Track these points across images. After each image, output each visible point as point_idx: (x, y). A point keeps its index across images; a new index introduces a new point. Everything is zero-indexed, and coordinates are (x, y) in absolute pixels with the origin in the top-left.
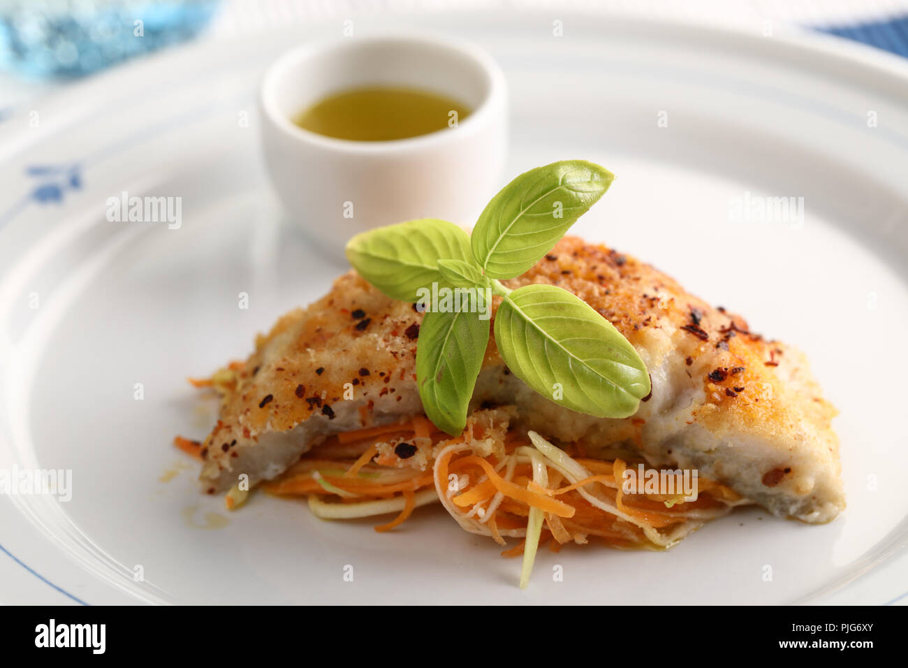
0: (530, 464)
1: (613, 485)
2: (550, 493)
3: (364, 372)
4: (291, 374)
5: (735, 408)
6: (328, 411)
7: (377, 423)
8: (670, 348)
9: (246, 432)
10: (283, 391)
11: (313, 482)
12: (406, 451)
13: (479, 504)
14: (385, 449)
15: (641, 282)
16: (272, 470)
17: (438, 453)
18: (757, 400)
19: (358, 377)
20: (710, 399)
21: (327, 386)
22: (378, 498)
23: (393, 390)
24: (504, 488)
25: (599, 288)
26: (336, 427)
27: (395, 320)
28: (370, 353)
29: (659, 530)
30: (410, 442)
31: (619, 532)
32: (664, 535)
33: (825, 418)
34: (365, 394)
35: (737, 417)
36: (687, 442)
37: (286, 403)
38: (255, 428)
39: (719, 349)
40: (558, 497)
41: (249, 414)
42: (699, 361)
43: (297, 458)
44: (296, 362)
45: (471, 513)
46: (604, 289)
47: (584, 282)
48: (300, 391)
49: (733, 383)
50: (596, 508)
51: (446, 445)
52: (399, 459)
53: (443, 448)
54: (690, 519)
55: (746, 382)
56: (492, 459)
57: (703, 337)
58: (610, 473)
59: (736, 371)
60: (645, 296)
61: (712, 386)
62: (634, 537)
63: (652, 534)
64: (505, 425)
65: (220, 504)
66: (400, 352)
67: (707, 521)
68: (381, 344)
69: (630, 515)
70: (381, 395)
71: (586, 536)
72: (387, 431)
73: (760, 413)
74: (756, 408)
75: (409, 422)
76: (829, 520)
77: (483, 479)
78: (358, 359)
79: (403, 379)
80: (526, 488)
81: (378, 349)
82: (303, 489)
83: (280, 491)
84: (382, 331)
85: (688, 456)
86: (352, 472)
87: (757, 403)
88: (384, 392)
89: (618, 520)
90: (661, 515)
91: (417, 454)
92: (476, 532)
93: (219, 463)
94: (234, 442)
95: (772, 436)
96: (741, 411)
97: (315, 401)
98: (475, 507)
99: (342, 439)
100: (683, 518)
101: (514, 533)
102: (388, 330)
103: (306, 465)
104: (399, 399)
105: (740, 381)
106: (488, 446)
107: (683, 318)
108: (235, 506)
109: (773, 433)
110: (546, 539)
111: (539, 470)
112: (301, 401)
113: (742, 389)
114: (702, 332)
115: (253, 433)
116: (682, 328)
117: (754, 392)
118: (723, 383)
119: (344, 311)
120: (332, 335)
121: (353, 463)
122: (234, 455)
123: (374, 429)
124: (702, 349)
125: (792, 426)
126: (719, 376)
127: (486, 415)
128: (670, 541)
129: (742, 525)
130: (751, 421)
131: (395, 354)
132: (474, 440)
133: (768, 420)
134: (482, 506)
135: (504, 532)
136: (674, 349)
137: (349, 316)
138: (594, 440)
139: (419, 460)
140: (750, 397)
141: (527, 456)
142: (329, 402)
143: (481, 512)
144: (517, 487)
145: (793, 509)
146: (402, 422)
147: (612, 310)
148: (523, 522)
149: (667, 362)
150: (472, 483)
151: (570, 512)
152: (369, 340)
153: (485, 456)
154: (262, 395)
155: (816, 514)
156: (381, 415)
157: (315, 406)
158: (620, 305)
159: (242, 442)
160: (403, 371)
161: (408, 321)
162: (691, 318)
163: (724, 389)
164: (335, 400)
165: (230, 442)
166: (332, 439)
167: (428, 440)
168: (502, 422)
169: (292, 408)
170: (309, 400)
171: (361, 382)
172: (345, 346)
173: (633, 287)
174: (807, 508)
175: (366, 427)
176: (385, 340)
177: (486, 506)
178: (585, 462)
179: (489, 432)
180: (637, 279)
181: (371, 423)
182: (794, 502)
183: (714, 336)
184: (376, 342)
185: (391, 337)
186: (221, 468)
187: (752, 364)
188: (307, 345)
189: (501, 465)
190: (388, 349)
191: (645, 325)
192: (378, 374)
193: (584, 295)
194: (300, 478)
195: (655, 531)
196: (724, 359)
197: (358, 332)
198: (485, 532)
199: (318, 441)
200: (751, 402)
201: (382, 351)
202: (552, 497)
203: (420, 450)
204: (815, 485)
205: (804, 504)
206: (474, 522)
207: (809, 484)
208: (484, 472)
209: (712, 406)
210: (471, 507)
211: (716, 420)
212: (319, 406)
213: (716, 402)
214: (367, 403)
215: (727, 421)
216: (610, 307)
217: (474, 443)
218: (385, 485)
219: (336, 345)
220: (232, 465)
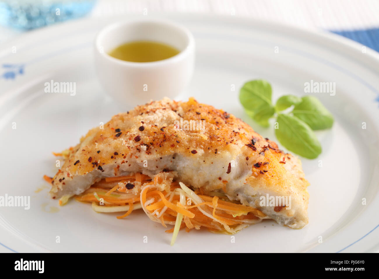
0: (179, 196)
1: (212, 207)
2: (186, 208)
3: (116, 154)
4: (87, 153)
5: (263, 179)
6: (100, 168)
7: (121, 175)
8: (240, 153)
9: (68, 174)
10: (84, 160)
11: (94, 196)
12: (130, 187)
13: (157, 210)
14: (122, 185)
15: (234, 125)
16: (79, 191)
17: (143, 188)
18: (272, 176)
19: (113, 155)
20: (253, 174)
21: (101, 158)
22: (119, 205)
23: (127, 162)
24: (168, 204)
25: (215, 127)
26: (105, 175)
27: (131, 134)
28: (119, 146)
29: (230, 226)
30: (132, 183)
31: (214, 226)
32: (232, 229)
33: (303, 186)
34: (115, 163)
35: (263, 182)
36: (244, 191)
37: (84, 164)
38: (72, 173)
39: (260, 155)
40: (189, 210)
41: (70, 167)
42: (252, 159)
43: (89, 187)
44: (90, 148)
45: (153, 213)
46: (217, 127)
47: (210, 124)
48: (90, 159)
49: (263, 169)
50: (204, 215)
51: (147, 185)
52: (127, 190)
53: (145, 186)
54: (243, 223)
55: (269, 169)
56: (164, 192)
57: (254, 149)
58: (211, 202)
59: (265, 164)
60: (234, 131)
61: (254, 169)
62: (219, 228)
63: (227, 228)
64: (171, 179)
65: (57, 202)
66: (131, 147)
67: (251, 224)
68: (124, 142)
69: (218, 219)
70: (122, 163)
71: (200, 226)
72: (125, 178)
73: (273, 181)
74: (271, 179)
75: (134, 175)
76: (301, 228)
77: (160, 200)
78: (114, 148)
79: (131, 158)
80: (176, 205)
81: (122, 145)
82: (90, 199)
83: (81, 200)
84: (125, 138)
85: (245, 197)
86: (108, 193)
87: (272, 178)
88: (123, 162)
89: (213, 221)
90: (231, 220)
91: (134, 188)
92: (155, 221)
93: (57, 186)
94: (64, 179)
95: (278, 191)
96: (265, 180)
97: (96, 164)
98: (155, 211)
99: (107, 180)
100: (241, 222)
101: (171, 223)
102: (128, 137)
103: (93, 190)
104: (130, 165)
105: (267, 168)
106: (163, 187)
107: (248, 141)
108: (63, 204)
109: (278, 190)
110: (183, 226)
111: (182, 197)
112: (90, 163)
113: (266, 171)
114: (254, 147)
115: (71, 175)
116: (246, 145)
117: (272, 173)
118: (259, 168)
119: (112, 129)
120: (106, 138)
121: (110, 190)
122: (64, 184)
123: (120, 177)
124: (253, 154)
125: (286, 188)
126: (258, 165)
127: (164, 174)
128: (234, 231)
129: (265, 227)
130: (269, 184)
131: (129, 147)
132: (158, 184)
133: (276, 185)
134: (158, 211)
135: (167, 222)
136: (242, 153)
137: (114, 131)
138: (207, 188)
139: (135, 190)
140: (270, 175)
141: (178, 192)
142: (101, 165)
143: (157, 213)
144: (172, 204)
145: (286, 222)
146: (131, 175)
147: (219, 136)
148: (174, 219)
149: (238, 158)
150: (156, 201)
151: (193, 216)
152: (120, 141)
153: (162, 191)
154: (76, 160)
155: (295, 225)
156: (123, 171)
157: (95, 166)
158: (222, 134)
159: (67, 178)
160: (132, 154)
161: (136, 135)
163: (259, 171)
164: (103, 164)
165: (62, 179)
166: (103, 180)
167: (139, 183)
168: (171, 178)
169: (86, 166)
170: (93, 163)
171: (114, 157)
172: (110, 143)
173: (230, 127)
174: (292, 222)
175: (116, 176)
176: (126, 141)
177: (160, 211)
178: (202, 197)
179: (164, 181)
180: (232, 124)
181: (119, 175)
182: (287, 219)
183: (259, 149)
184: (122, 142)
185: (129, 140)
186: (58, 189)
187: (273, 162)
188: (96, 141)
189: (168, 195)
190: (127, 145)
191: (231, 142)
192: (121, 155)
193: (209, 129)
194: (89, 195)
195: (228, 226)
196: (262, 159)
197: (116, 137)
198: (159, 221)
199: (98, 180)
200: (270, 177)
201: (124, 146)
202: (186, 209)
203: (136, 186)
204: (295, 213)
205: (290, 220)
206: (155, 217)
207: (293, 213)
208: (161, 198)
209: (254, 177)
210: (153, 211)
211: (254, 183)
212: (97, 166)
213: (255, 176)
214: (117, 166)
215: (259, 184)
216: (218, 134)
217: (158, 185)
218: (122, 200)
219: (107, 142)
220: (63, 187)
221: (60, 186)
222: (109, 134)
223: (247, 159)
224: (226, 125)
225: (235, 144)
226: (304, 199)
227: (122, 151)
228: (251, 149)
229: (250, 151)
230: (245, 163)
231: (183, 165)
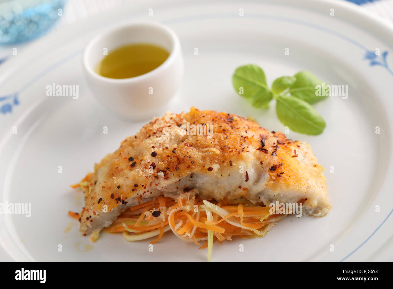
0: (205, 212)
1: (238, 216)
2: (214, 224)
3: (136, 186)
4: (108, 189)
5: (281, 182)
6: (124, 203)
7: (145, 201)
9: (94, 213)
10: (106, 196)
11: (124, 228)
12: (156, 214)
13: (187, 232)
14: (148, 214)
15: (240, 129)
16: (107, 224)
17: (169, 213)
18: (290, 176)
19: (134, 188)
20: (271, 179)
21: (122, 193)
22: (149, 231)
23: (148, 191)
24: (196, 224)
25: (223, 136)
26: (129, 205)
27: (145, 162)
28: (137, 178)
29: (259, 230)
30: (157, 210)
31: (244, 233)
32: (261, 231)
33: (319, 173)
34: (137, 194)
35: (282, 185)
36: (265, 194)
37: (107, 201)
38: (97, 211)
39: (273, 156)
40: (218, 225)
41: (94, 206)
42: (266, 162)
43: (116, 218)
44: (109, 184)
45: (185, 236)
46: (225, 136)
47: (217, 134)
48: (112, 196)
49: (279, 171)
50: (233, 226)
51: (172, 209)
52: (154, 218)
53: (171, 210)
54: (270, 223)
55: (285, 169)
56: (191, 213)
57: (266, 152)
58: (236, 211)
59: (280, 165)
60: (242, 137)
61: (271, 174)
62: (250, 234)
63: (257, 232)
64: (194, 198)
65: (89, 239)
66: (149, 176)
67: (278, 222)
68: (141, 173)
69: (247, 227)
70: (144, 194)
71: (231, 236)
72: (149, 204)
73: (291, 181)
74: (289, 180)
75: (157, 199)
76: (325, 215)
77: (188, 221)
78: (133, 181)
79: (151, 186)
80: (205, 223)
81: (140, 176)
82: (121, 230)
83: (111, 231)
84: (140, 167)
85: (267, 198)
86: (138, 222)
87: (290, 177)
88: (145, 192)
89: (242, 229)
90: (259, 223)
92: (189, 241)
93: (86, 224)
94: (90, 217)
95: (297, 190)
96: (284, 182)
97: (119, 199)
98: (186, 234)
99: (132, 210)
100: (268, 223)
101: (203, 239)
102: (143, 166)
103: (120, 220)
104: (151, 193)
105: (282, 169)
106: (188, 208)
107: (258, 144)
108: (95, 240)
109: (298, 188)
110: (215, 239)
111: (209, 214)
112: (113, 200)
113: (283, 173)
114: (265, 150)
115: (97, 213)
116: (257, 149)
117: (288, 173)
118: (276, 171)
119: (125, 158)
120: (122, 170)
121: (138, 218)
122: (91, 221)
123: (144, 204)
124: (266, 157)
125: (305, 184)
126: (273, 169)
127: (186, 195)
128: (264, 233)
129: (292, 221)
130: (288, 185)
131: (147, 177)
132: (182, 206)
133: (295, 184)
134: (189, 232)
135: (199, 239)
136: (255, 159)
137: (128, 160)
138: (229, 198)
139: (162, 216)
140: (287, 175)
141: (203, 208)
142: (124, 199)
143: (189, 235)
144: (201, 223)
145: (310, 213)
146: (154, 200)
147: (229, 146)
148: (206, 235)
149: (253, 165)
150: (184, 223)
151: (223, 230)
152: (136, 171)
153: (187, 212)
154: (98, 198)
155: (320, 214)
156: (145, 198)
157: (119, 201)
158: (232, 143)
159: (93, 216)
160: (151, 183)
161: (150, 162)
162: (261, 143)
163: (276, 174)
164: (126, 198)
165: (89, 217)
166: (128, 209)
167: (164, 208)
168: (193, 196)
169: (110, 203)
170: (116, 200)
171: (135, 189)
172: (127, 175)
173: (237, 133)
174: (316, 212)
175: (140, 204)
176: (142, 171)
177: (190, 232)
178: (227, 208)
179: (188, 202)
180: (239, 128)
181: (142, 202)
182: (310, 210)
183: (270, 150)
184: (139, 172)
185: (144, 169)
186: (87, 226)
187: (286, 160)
188: (113, 175)
189: (194, 215)
190: (144, 175)
191: (243, 151)
192: (141, 186)
193: (218, 140)
194: (118, 226)
195: (258, 231)
196: (275, 160)
197: (131, 168)
198: (192, 241)
199: (123, 211)
200: (287, 177)
201: (142, 176)
203: (162, 213)
204: (318, 202)
205: (315, 210)
206: (187, 237)
207: (315, 203)
208: (188, 218)
209: (272, 182)
210: (184, 233)
211: (274, 187)
212: (120, 201)
213: (274, 180)
214: (139, 196)
215: (279, 187)
216: (228, 144)
217: (182, 207)
218: (151, 227)
219: (124, 175)
220: (91, 225)
221: (89, 223)
222: (124, 165)
223: (261, 163)
224: (233, 131)
225: (247, 152)
226: (322, 187)
227: (141, 182)
228: (263, 153)
229: (262, 154)
230: (260, 167)
231: (202, 182)
